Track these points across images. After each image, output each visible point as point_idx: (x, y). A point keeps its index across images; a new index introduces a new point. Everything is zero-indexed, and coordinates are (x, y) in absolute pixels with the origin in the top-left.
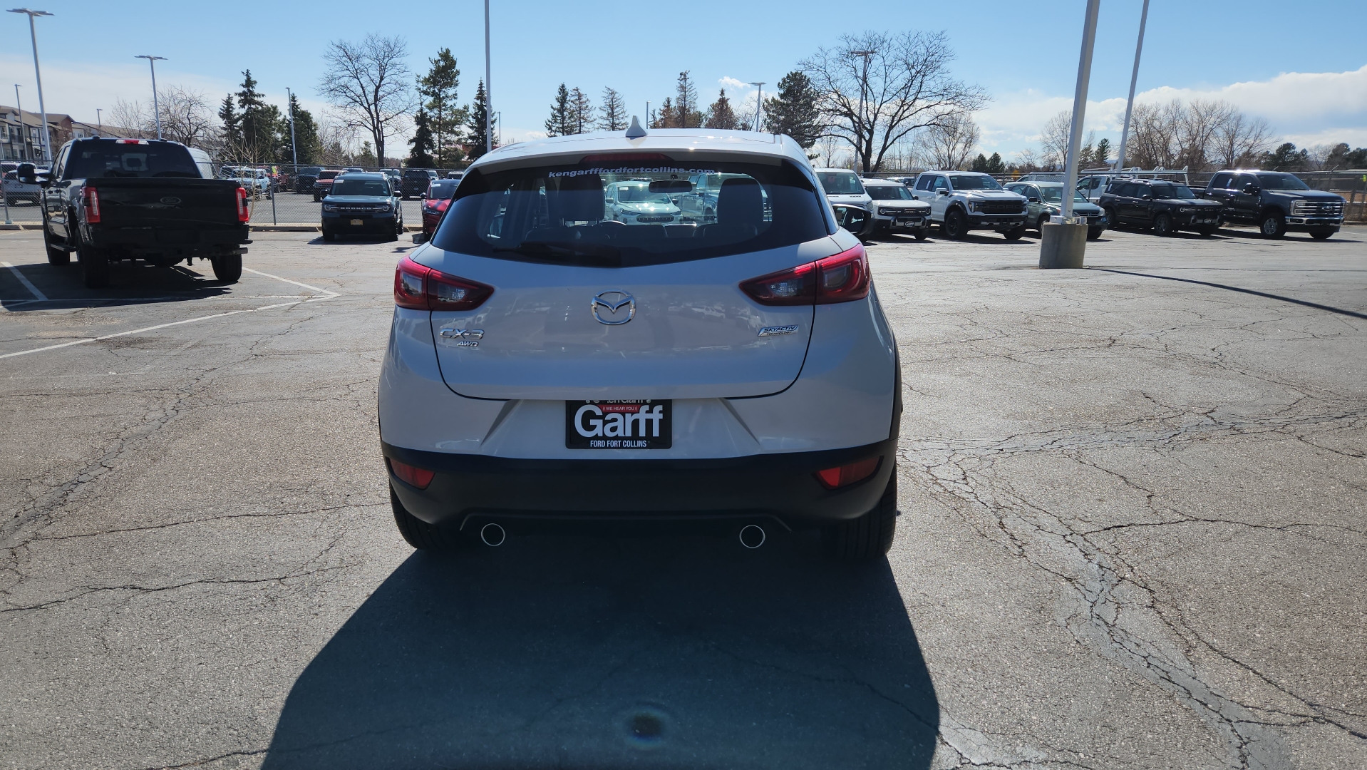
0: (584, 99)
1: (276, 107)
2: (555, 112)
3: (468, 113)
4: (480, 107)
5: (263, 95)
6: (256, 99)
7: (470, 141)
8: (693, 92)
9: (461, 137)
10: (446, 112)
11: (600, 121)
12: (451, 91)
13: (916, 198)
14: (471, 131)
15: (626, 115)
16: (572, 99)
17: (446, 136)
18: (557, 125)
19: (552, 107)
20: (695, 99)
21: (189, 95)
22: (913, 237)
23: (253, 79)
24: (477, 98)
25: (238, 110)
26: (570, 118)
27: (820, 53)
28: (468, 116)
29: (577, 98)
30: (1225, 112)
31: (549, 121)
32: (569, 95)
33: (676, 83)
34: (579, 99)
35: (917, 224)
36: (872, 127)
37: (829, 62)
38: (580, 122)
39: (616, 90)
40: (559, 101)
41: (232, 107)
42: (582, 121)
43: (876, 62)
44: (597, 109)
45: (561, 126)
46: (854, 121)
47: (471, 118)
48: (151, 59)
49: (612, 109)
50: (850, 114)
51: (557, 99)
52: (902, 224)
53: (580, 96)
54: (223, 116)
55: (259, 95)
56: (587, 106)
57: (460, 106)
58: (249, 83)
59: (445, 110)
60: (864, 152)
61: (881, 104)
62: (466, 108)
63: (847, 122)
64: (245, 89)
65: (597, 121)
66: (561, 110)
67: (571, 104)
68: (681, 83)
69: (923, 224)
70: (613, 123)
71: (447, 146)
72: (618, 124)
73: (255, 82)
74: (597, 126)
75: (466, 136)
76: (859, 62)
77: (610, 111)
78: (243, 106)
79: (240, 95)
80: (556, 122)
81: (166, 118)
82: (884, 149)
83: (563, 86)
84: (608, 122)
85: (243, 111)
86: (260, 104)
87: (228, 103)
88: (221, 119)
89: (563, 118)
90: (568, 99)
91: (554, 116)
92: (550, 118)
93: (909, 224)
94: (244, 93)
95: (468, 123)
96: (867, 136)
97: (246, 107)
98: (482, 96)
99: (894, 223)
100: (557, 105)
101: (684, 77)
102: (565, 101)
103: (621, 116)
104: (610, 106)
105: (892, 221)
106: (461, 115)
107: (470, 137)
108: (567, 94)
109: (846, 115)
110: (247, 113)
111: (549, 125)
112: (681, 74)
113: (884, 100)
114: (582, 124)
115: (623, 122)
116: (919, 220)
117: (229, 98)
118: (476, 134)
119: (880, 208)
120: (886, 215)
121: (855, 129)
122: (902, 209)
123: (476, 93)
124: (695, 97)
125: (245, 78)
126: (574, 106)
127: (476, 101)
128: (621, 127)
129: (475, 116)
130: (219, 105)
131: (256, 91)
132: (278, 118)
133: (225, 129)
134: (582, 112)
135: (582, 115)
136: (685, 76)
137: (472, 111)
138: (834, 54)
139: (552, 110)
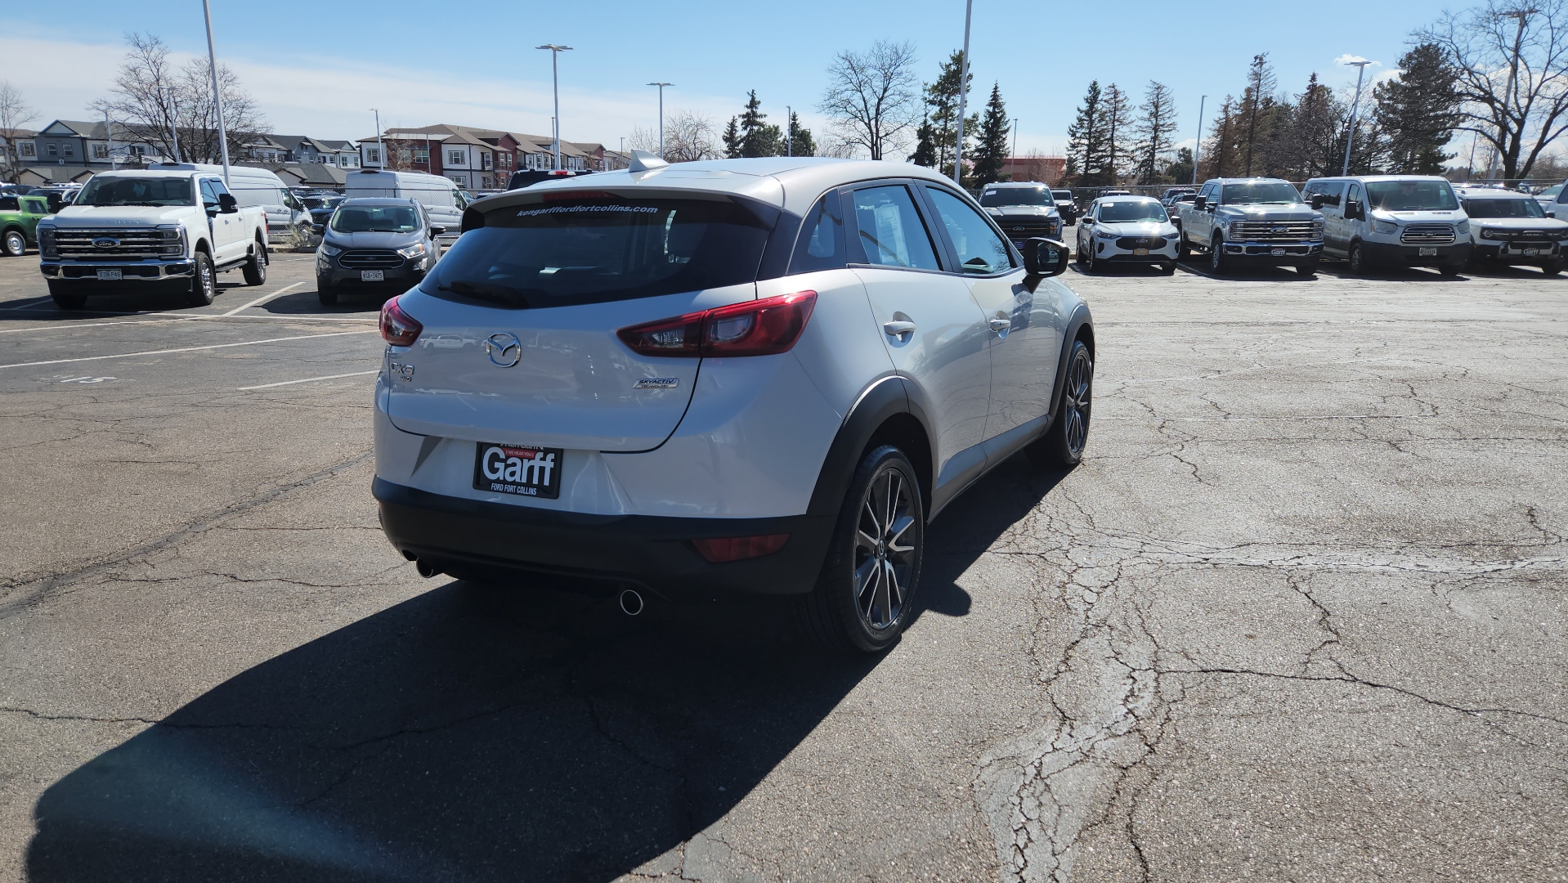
0: (1121, 97)
1: (778, 127)
2: (1082, 115)
3: (977, 122)
4: (992, 115)
5: (765, 116)
6: (758, 120)
7: (977, 154)
8: (1270, 79)
9: (967, 150)
10: (952, 123)
11: (1140, 123)
12: (958, 99)
13: (1552, 216)
14: (979, 143)
15: (1174, 114)
16: (1106, 98)
17: (949, 150)
18: (1083, 131)
19: (1079, 110)
20: (1273, 89)
21: (696, 119)
22: (1540, 270)
23: (757, 99)
24: (990, 105)
25: (741, 133)
26: (1099, 121)
27: (1445, 18)
28: (976, 126)
29: (1112, 96)
31: (1073, 127)
32: (1102, 93)
33: (1248, 69)
34: (1115, 97)
35: (1543, 252)
36: (1524, 116)
37: (1460, 30)
38: (1114, 126)
39: (1163, 84)
40: (1087, 102)
41: (736, 130)
42: (1116, 123)
44: (1137, 108)
45: (1087, 131)
46: (1494, 109)
47: (980, 128)
48: (661, 86)
49: (1157, 107)
50: (1489, 98)
51: (1087, 100)
52: (1518, 251)
53: (1116, 93)
54: (726, 140)
55: (761, 116)
56: (1124, 106)
57: (968, 115)
58: (753, 104)
59: (951, 120)
60: (1508, 149)
61: (1542, 83)
62: (975, 116)
63: (1485, 109)
64: (749, 110)
65: (1135, 123)
66: (1089, 113)
67: (1105, 104)
68: (1255, 69)
69: (1555, 252)
70: (1157, 125)
71: (950, 161)
72: (1162, 125)
73: (759, 102)
74: (1134, 129)
75: (973, 148)
76: (1511, 27)
77: (1154, 110)
78: (745, 128)
79: (744, 116)
80: (1082, 127)
81: (675, 143)
82: (1541, 144)
83: (1095, 83)
84: (1149, 124)
85: (745, 133)
86: (761, 125)
87: (733, 126)
88: (724, 143)
89: (1091, 122)
90: (1100, 97)
91: (1080, 120)
92: (1074, 122)
93: (1531, 252)
94: (748, 114)
95: (976, 134)
96: (1514, 127)
97: (748, 129)
98: (995, 102)
99: (1505, 251)
100: (1085, 106)
101: (1260, 61)
102: (1096, 101)
103: (1167, 115)
104: (1154, 103)
105: (1502, 247)
106: (970, 124)
107: (977, 150)
108: (1099, 93)
109: (1483, 99)
110: (748, 135)
111: (1072, 131)
112: (1256, 58)
113: (1547, 77)
114: (1116, 127)
115: (1169, 122)
116: (1548, 246)
117: (734, 120)
118: (984, 146)
119: (1484, 229)
120: (1493, 238)
121: (1497, 119)
122: (1520, 231)
123: (989, 99)
124: (1273, 86)
125: (750, 98)
126: (1108, 106)
127: (988, 108)
128: (1165, 129)
129: (986, 126)
130: (723, 129)
131: (759, 111)
132: (779, 139)
133: (727, 152)
134: (1118, 113)
135: (1116, 117)
136: (1261, 59)
137: (982, 119)
138: (1468, 18)
139: (1078, 113)
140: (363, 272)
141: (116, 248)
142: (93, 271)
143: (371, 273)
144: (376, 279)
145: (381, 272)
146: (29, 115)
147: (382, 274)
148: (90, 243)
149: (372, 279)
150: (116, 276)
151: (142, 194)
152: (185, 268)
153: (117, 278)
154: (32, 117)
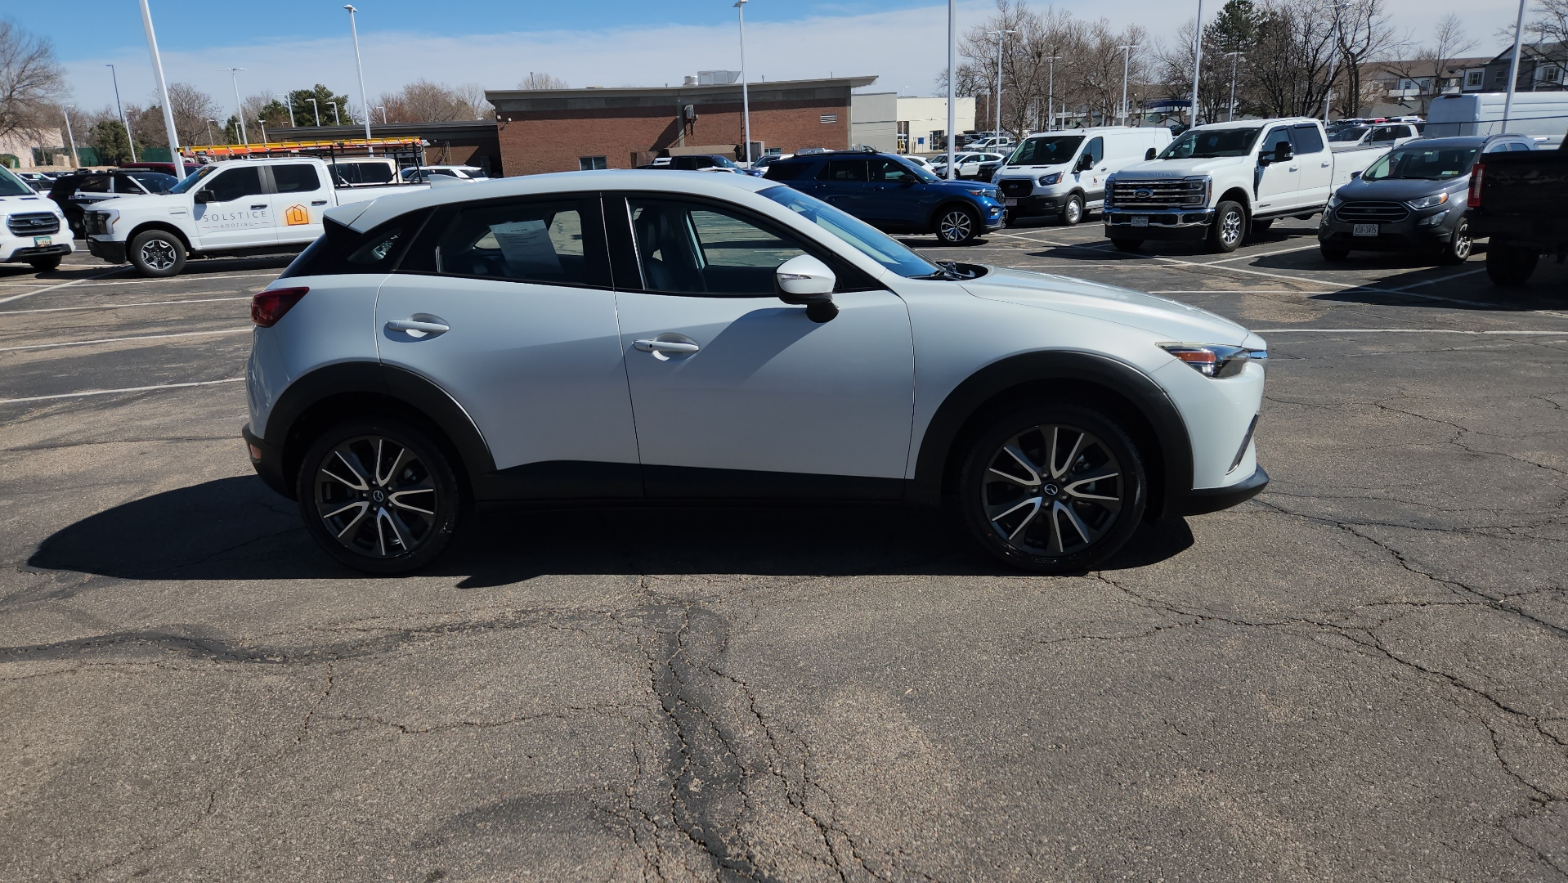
140: (1356, 226)
141: (1149, 198)
142: (1129, 218)
143: (1365, 227)
144: (1370, 234)
145: (1376, 226)
146: (1466, 45)
147: (1377, 229)
148: (1131, 194)
149: (1364, 234)
150: (1143, 223)
151: (1214, 145)
152: (1201, 217)
153: (1143, 225)
154: (1469, 47)
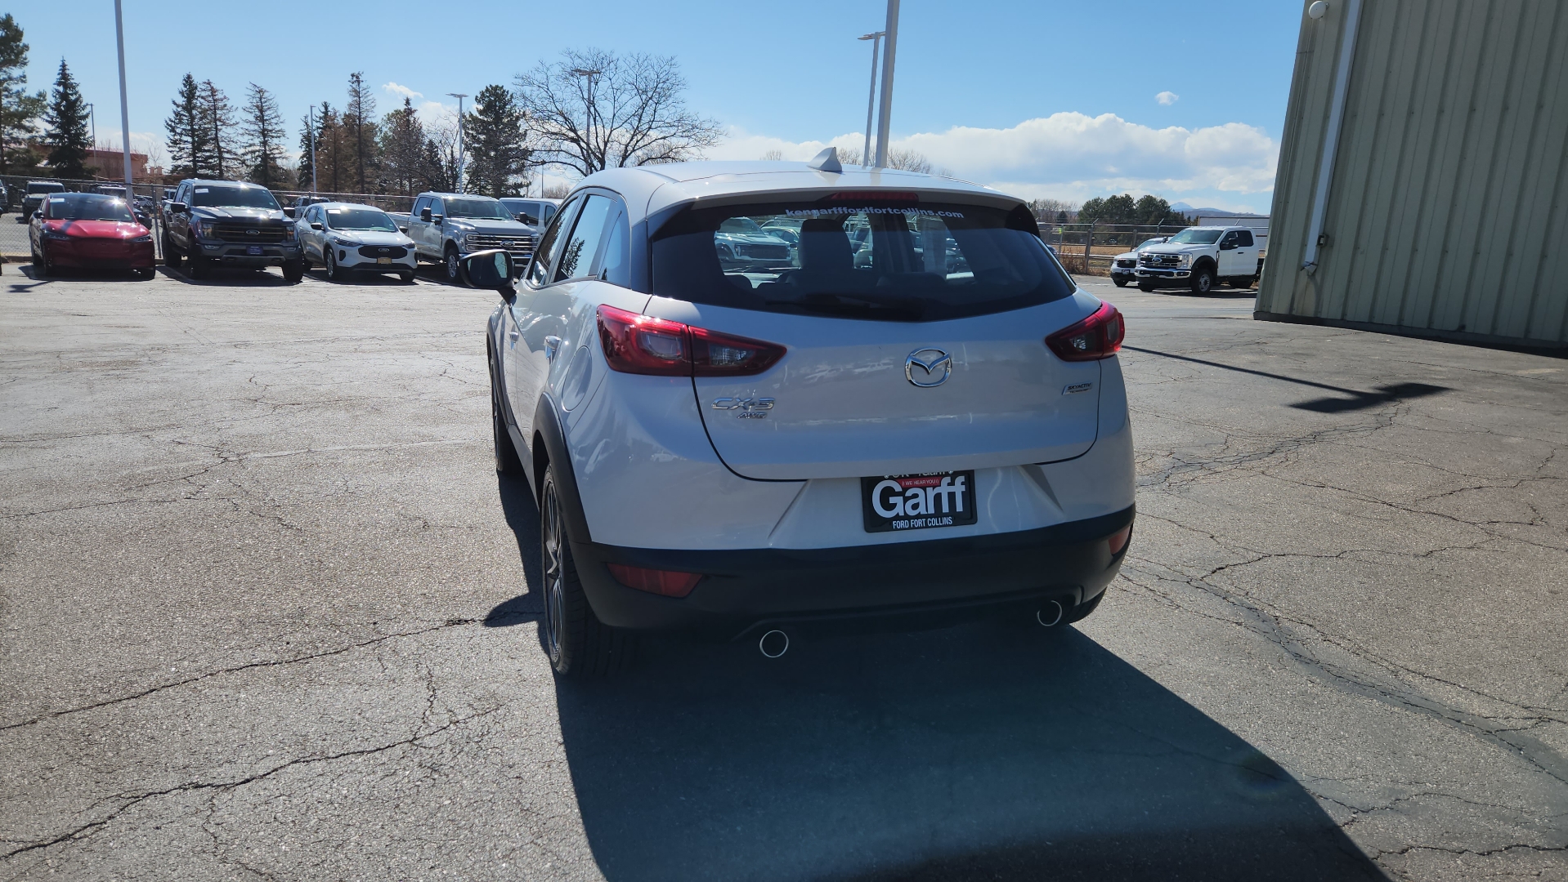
0: (219, 96)
2: (179, 109)
3: (45, 103)
4: (64, 96)
7: (49, 140)
8: (369, 98)
9: (34, 134)
10: (10, 99)
11: (246, 126)
12: (16, 72)
14: (50, 127)
15: (281, 120)
16: (203, 94)
17: (10, 132)
18: (183, 127)
19: (174, 103)
20: (373, 107)
24: (59, 84)
26: (201, 119)
27: (541, 67)
28: (45, 107)
29: (209, 93)
30: (915, 161)
31: (172, 121)
32: (198, 89)
33: (348, 86)
34: (213, 95)
36: (603, 154)
37: (552, 79)
38: (217, 126)
39: (264, 88)
40: (183, 96)
42: (218, 123)
43: (604, 84)
44: (240, 110)
45: (189, 128)
46: (581, 148)
47: (49, 110)
49: (261, 111)
50: (576, 141)
51: (182, 93)
53: (213, 91)
56: (225, 105)
57: (31, 92)
59: (7, 97)
61: (611, 131)
62: (42, 95)
63: (574, 147)
65: (240, 125)
66: (189, 107)
67: (202, 101)
68: (354, 86)
70: (264, 130)
71: (13, 145)
72: (271, 131)
74: (241, 131)
75: (43, 133)
76: (584, 80)
77: (259, 114)
80: (181, 122)
83: (189, 77)
84: (256, 127)
89: (192, 118)
90: (198, 94)
91: (177, 114)
92: (172, 116)
95: (45, 116)
98: (64, 79)
100: (181, 100)
101: (356, 78)
102: (193, 96)
103: (274, 121)
104: (257, 107)
106: (33, 105)
107: (50, 135)
108: (196, 88)
109: (573, 140)
111: (170, 126)
112: (353, 75)
113: (614, 127)
114: (219, 127)
115: (278, 128)
118: (58, 131)
121: (583, 155)
123: (56, 77)
124: (373, 105)
126: (205, 103)
127: (56, 87)
128: (273, 135)
129: (57, 107)
134: (218, 112)
135: (218, 116)
136: (357, 77)
137: (51, 100)
138: (557, 70)
139: (175, 107)
